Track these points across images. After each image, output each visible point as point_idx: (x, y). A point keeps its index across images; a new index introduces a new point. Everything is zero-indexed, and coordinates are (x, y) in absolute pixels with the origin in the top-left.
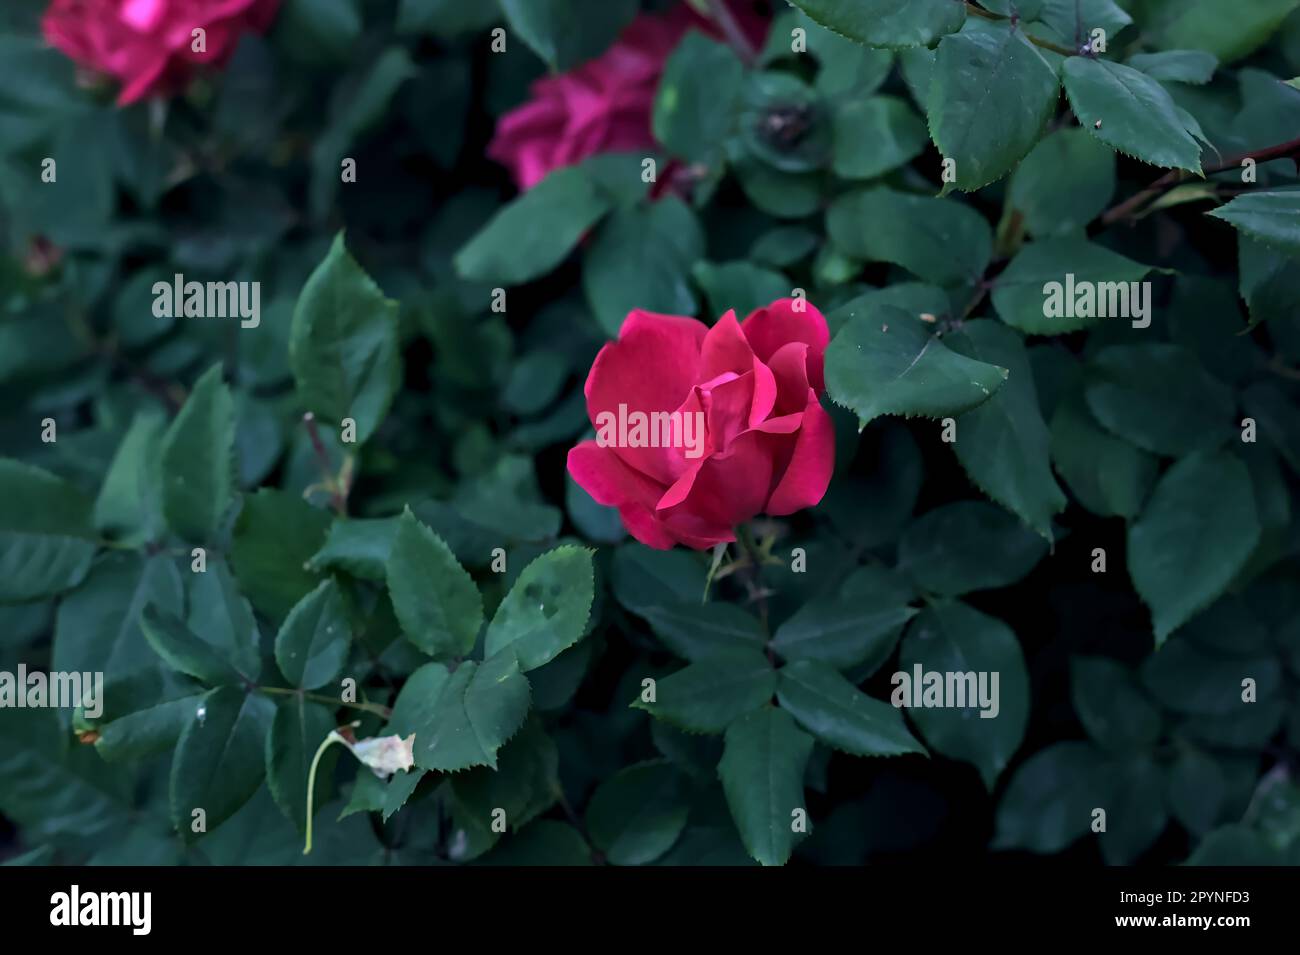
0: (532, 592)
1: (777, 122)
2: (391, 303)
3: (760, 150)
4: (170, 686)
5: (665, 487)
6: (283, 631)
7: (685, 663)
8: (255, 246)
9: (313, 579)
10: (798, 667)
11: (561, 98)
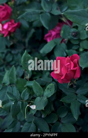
0: (48, 89)
1: (73, 34)
2: (32, 57)
3: (72, 37)
4: (10, 101)
5: (62, 76)
6: (22, 94)
7: (67, 95)
8: (20, 51)
9: (25, 88)
10: (79, 95)
11: (51, 32)
